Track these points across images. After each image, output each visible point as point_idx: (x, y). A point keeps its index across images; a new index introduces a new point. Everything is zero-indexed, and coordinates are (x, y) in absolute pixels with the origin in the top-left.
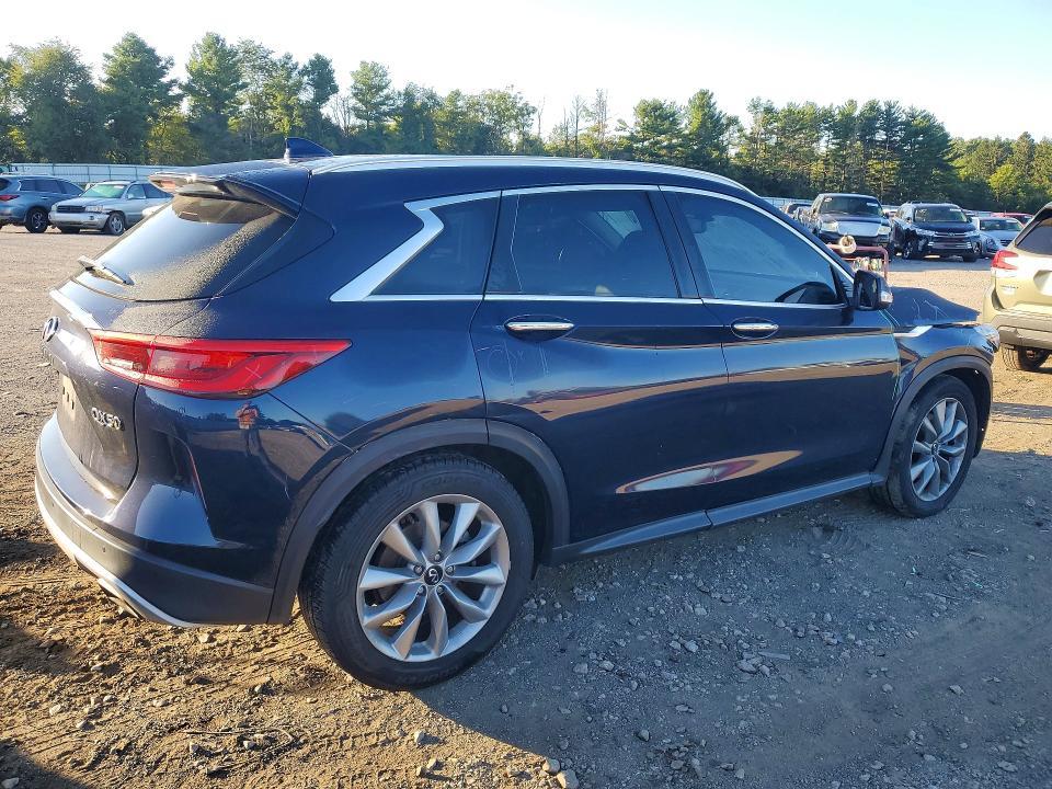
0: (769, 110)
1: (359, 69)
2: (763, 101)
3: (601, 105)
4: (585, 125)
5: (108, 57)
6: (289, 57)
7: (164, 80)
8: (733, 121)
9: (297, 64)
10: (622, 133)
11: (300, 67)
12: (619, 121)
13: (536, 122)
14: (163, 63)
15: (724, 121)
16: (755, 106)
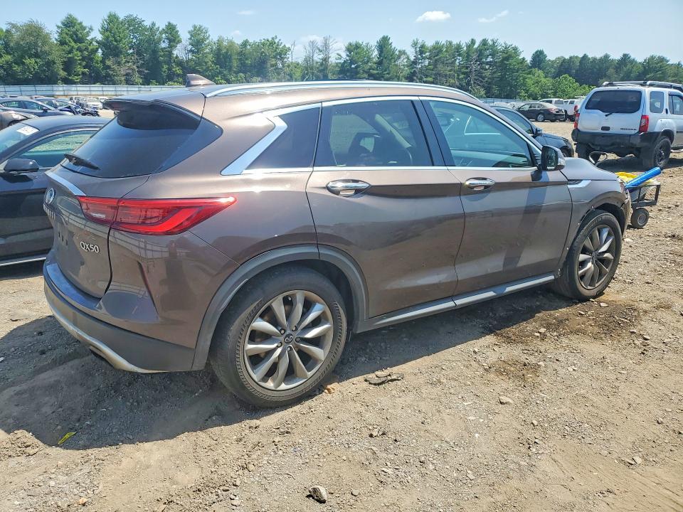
0: (423, 46)
1: (193, 29)
2: (420, 41)
3: (326, 45)
4: (318, 57)
5: (58, 27)
6: (153, 24)
7: (89, 38)
8: (403, 53)
9: (159, 28)
10: (339, 61)
11: (161, 29)
12: (338, 54)
13: (290, 56)
14: (87, 30)
15: (397, 53)
16: (415, 44)
